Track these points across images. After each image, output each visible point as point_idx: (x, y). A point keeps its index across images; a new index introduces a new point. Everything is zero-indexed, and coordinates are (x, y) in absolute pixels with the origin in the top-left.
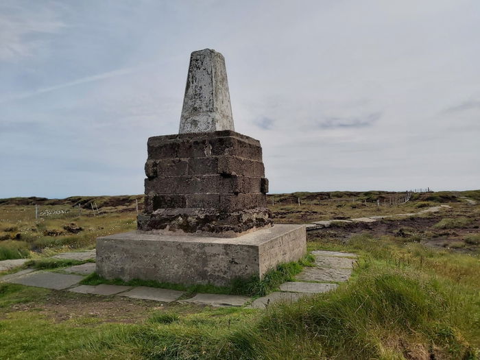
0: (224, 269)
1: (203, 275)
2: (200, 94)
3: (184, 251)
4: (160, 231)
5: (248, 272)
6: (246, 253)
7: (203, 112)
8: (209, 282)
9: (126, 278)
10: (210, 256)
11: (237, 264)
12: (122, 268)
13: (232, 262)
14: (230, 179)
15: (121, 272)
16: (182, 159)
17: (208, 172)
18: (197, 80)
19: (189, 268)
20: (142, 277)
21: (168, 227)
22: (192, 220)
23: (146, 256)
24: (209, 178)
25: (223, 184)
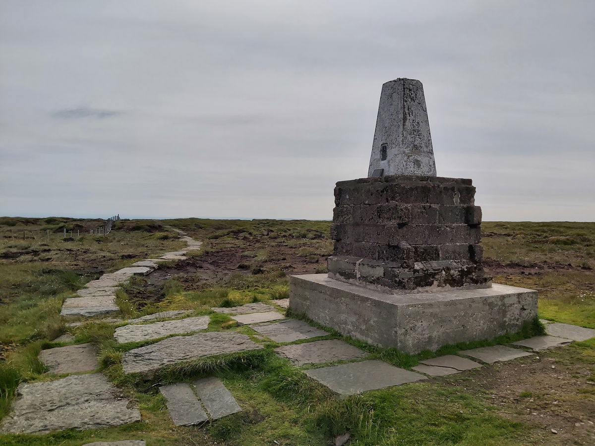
0: (517, 317)
1: (502, 326)
2: (418, 131)
3: (489, 305)
4: (427, 288)
5: (531, 315)
6: (531, 299)
7: (424, 152)
8: (507, 331)
9: (434, 348)
10: (508, 306)
11: (525, 310)
12: (430, 338)
13: (523, 309)
14: (475, 229)
15: (428, 342)
16: (433, 206)
17: (457, 222)
18: (414, 114)
19: (492, 322)
20: (451, 343)
21: (436, 283)
22: (455, 273)
23: (455, 318)
24: (458, 227)
25: (470, 235)
